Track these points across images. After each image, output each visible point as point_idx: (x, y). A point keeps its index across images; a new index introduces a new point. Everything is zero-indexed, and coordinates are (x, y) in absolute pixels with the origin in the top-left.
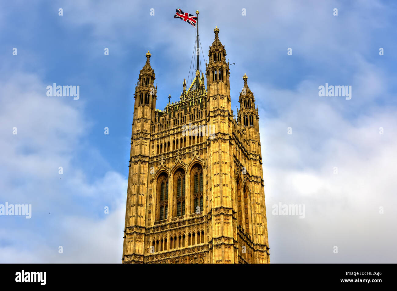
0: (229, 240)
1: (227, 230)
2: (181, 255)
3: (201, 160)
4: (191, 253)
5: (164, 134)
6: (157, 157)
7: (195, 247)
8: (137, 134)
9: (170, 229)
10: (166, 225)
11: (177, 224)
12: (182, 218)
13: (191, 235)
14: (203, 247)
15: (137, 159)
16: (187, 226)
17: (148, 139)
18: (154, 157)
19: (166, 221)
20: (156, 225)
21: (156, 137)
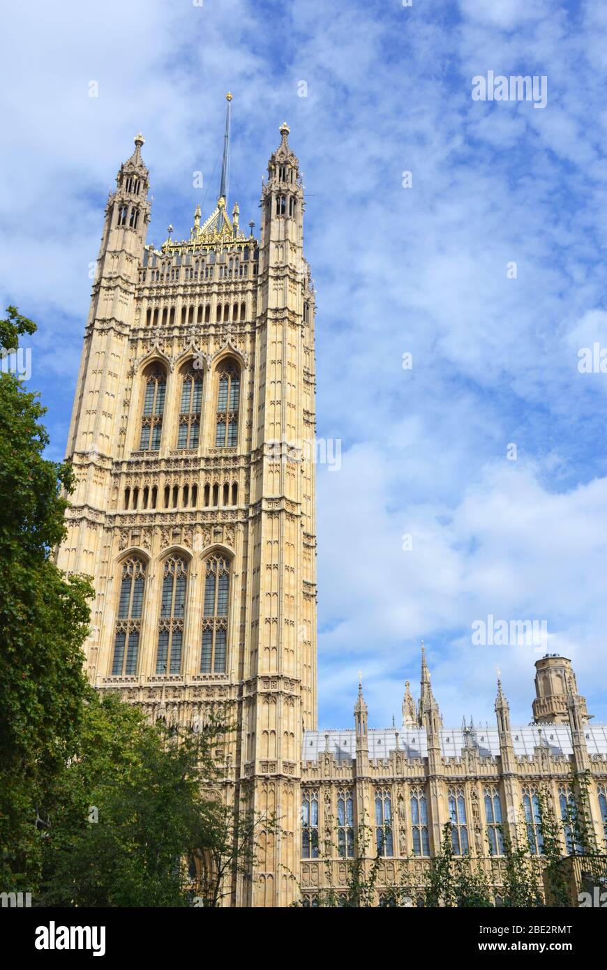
0: (293, 506)
1: (290, 488)
2: (185, 523)
3: (240, 352)
4: (209, 522)
5: (163, 292)
6: (145, 330)
7: (218, 511)
8: (111, 279)
9: (165, 470)
10: (156, 462)
11: (183, 462)
12: (191, 453)
13: (209, 488)
14: (234, 512)
15: (105, 326)
16: (203, 470)
17: (131, 293)
18: (139, 330)
19: (158, 453)
20: (134, 459)
21: (146, 293)
